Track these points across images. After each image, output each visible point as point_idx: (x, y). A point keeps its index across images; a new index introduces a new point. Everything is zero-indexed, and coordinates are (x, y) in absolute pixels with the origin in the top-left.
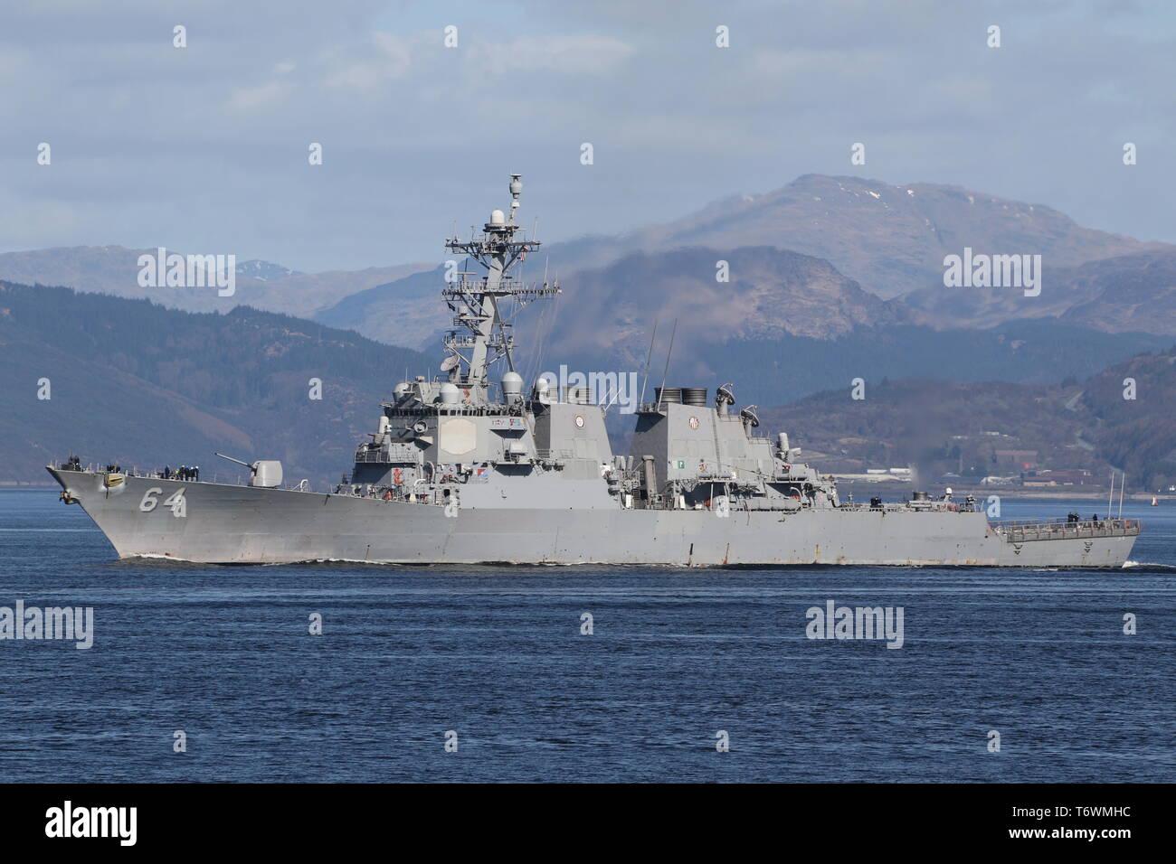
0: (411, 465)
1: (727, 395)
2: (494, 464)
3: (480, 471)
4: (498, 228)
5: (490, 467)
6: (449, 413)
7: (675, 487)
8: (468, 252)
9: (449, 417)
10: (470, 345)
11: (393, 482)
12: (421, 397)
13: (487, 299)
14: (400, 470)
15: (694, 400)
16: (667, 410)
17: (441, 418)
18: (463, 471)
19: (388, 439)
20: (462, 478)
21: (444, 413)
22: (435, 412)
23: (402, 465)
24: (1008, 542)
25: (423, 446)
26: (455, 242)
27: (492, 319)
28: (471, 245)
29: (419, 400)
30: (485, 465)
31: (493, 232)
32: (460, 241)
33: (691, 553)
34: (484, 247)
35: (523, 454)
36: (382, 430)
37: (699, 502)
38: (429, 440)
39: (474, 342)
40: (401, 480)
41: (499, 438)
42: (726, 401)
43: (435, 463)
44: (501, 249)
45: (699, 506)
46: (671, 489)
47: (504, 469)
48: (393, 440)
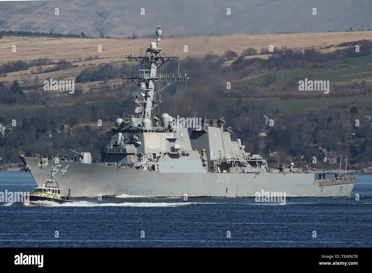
0: (133, 154)
1: (223, 122)
2: (168, 154)
3: (163, 157)
4: (154, 50)
5: (167, 154)
6: (148, 131)
7: (215, 163)
8: (137, 61)
9: (148, 133)
10: (145, 101)
11: (128, 162)
12: (133, 124)
13: (151, 82)
14: (130, 156)
15: (214, 125)
16: (207, 129)
17: (145, 134)
18: (156, 157)
19: (123, 143)
20: (156, 160)
21: (146, 131)
22: (142, 131)
23: (131, 154)
24: (320, 186)
25: (137, 145)
26: (130, 56)
27: (153, 90)
28: (140, 58)
29: (133, 125)
30: (165, 154)
31: (152, 52)
32: (133, 56)
33: (226, 192)
34: (150, 58)
35: (179, 149)
36: (120, 139)
37: (225, 170)
38: (140, 143)
39: (146, 100)
40: (131, 160)
41: (168, 142)
42: (223, 125)
43: (144, 153)
44: (157, 59)
45: (225, 171)
46: (213, 164)
47: (173, 156)
48: (125, 143)
